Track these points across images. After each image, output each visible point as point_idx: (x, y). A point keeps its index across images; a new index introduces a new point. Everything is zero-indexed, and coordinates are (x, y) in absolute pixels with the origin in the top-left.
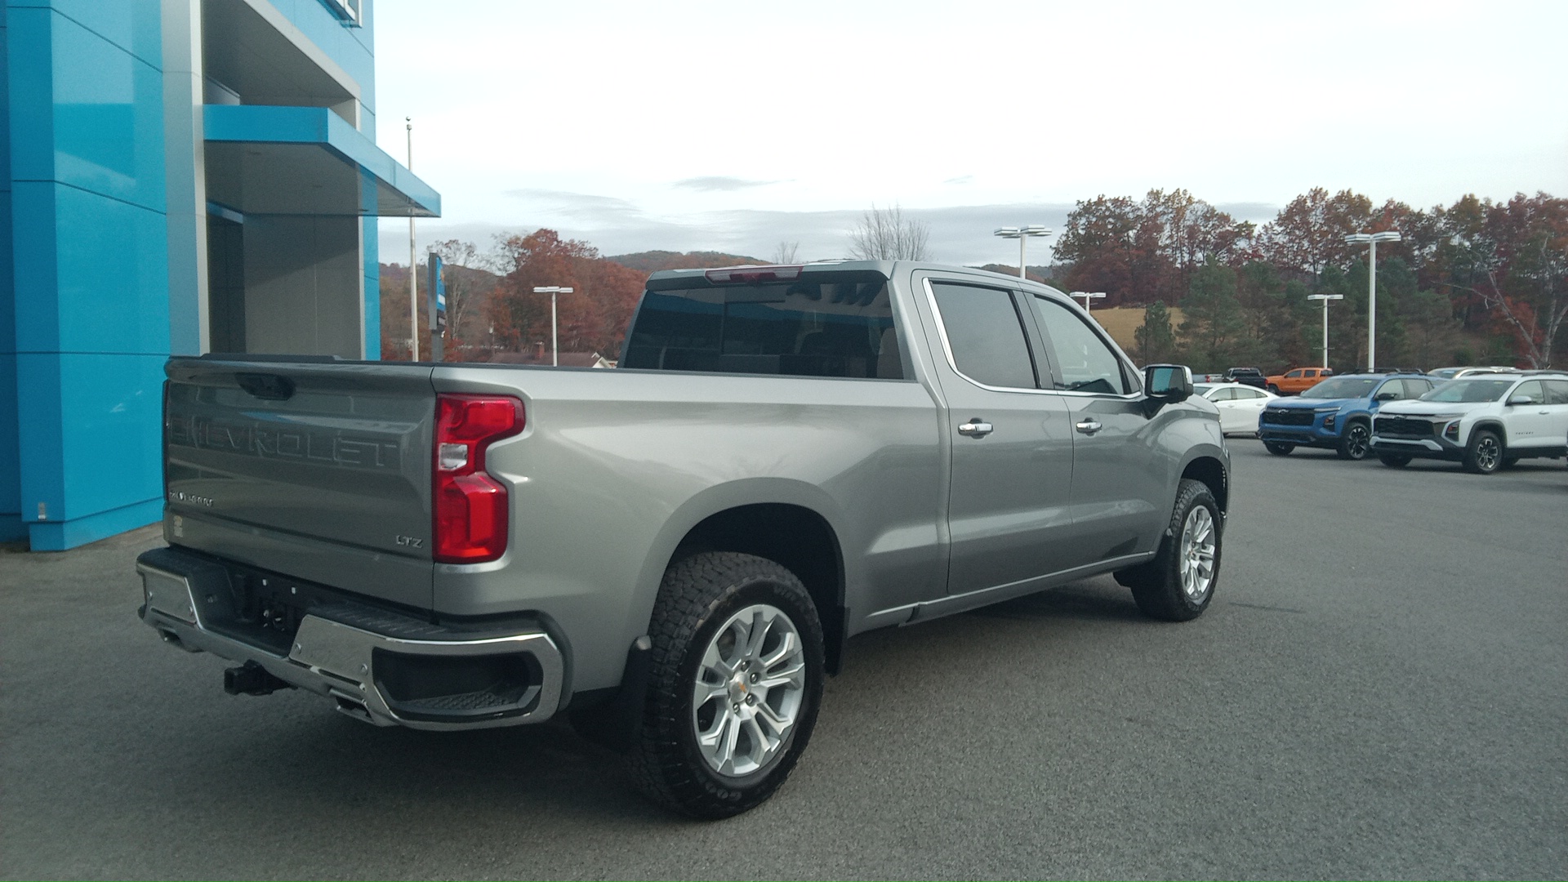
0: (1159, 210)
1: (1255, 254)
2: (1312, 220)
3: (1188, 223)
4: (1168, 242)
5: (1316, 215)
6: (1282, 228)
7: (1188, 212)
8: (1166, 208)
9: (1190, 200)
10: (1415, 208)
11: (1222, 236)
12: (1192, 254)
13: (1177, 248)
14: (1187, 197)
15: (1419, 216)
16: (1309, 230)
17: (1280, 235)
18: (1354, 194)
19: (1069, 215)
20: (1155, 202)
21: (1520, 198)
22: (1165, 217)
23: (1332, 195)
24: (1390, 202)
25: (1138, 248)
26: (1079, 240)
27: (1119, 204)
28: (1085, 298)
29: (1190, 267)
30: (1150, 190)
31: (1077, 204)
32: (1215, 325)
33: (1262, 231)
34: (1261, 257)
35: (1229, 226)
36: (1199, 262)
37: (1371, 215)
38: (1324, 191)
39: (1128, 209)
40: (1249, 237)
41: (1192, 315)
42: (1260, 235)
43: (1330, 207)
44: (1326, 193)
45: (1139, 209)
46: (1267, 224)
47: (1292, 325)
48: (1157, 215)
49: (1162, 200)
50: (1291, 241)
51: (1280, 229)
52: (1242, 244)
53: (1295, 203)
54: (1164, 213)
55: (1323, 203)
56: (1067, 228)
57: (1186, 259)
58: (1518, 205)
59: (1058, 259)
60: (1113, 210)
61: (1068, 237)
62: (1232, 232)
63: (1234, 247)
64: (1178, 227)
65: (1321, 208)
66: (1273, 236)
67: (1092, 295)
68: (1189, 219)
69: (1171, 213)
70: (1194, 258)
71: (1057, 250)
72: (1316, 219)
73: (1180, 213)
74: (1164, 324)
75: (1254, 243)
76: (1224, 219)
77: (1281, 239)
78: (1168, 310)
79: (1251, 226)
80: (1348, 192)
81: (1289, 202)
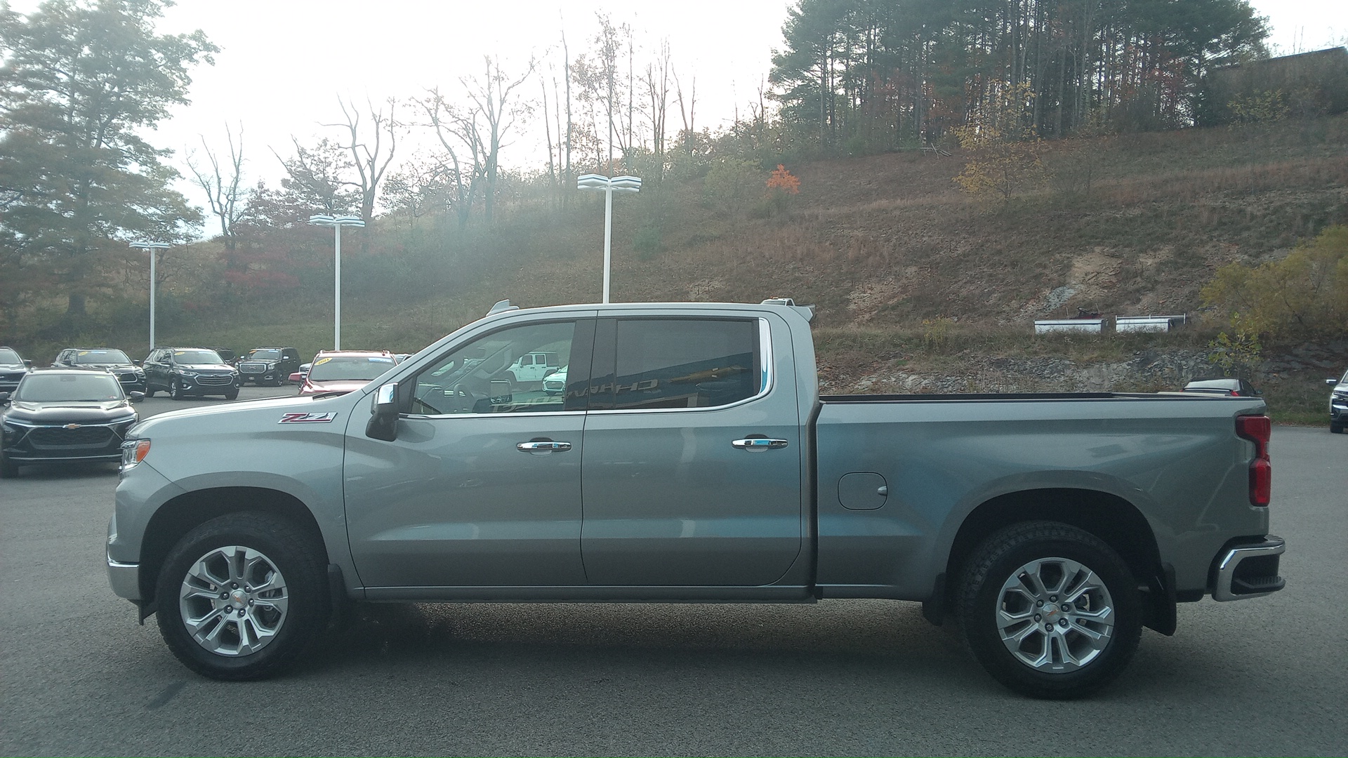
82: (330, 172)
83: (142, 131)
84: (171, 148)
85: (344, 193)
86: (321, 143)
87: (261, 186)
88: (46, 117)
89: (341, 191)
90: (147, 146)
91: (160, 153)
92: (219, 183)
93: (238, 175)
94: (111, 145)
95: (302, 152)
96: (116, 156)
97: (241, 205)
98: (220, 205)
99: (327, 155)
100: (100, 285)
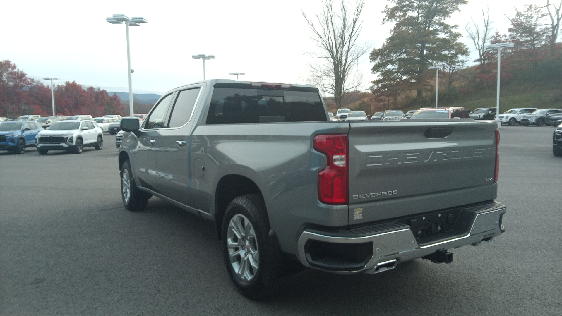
82: (533, 21)
83: (447, 21)
84: (457, 25)
85: (539, 30)
86: (528, 7)
87: (497, 34)
88: (411, 22)
89: (538, 29)
90: (448, 25)
91: (452, 27)
92: (478, 35)
93: (487, 31)
94: (434, 28)
95: (519, 14)
96: (435, 32)
97: (488, 44)
98: (479, 45)
99: (532, 13)
100: (425, 85)
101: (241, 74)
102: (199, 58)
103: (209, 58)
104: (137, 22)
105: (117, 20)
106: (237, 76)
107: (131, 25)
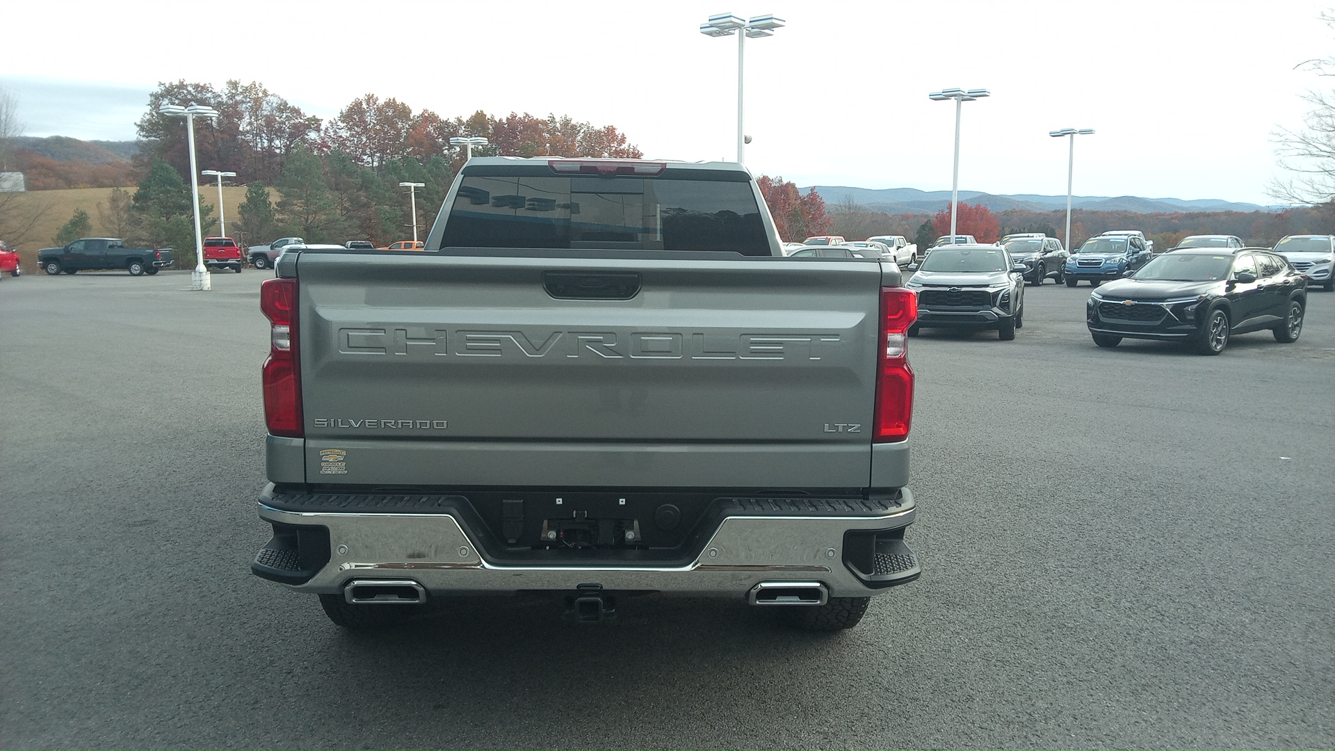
0: (238, 98)
1: (324, 144)
2: (368, 120)
3: (265, 113)
4: (248, 128)
5: (370, 116)
6: (345, 124)
7: (264, 102)
8: (244, 97)
9: (265, 92)
10: (443, 117)
11: (295, 126)
12: (270, 141)
13: (257, 135)
14: (263, 89)
15: (447, 123)
16: (365, 127)
17: (343, 130)
18: (398, 102)
19: (151, 95)
20: (234, 91)
21: (514, 117)
22: (244, 106)
23: (381, 102)
24: (426, 111)
25: (222, 132)
26: (164, 120)
27: (199, 89)
28: (217, 176)
29: (269, 152)
30: (228, 80)
31: (159, 86)
32: (306, 204)
33: (329, 125)
34: (329, 147)
35: (301, 118)
36: (277, 148)
37: (411, 120)
38: (375, 96)
39: (209, 95)
40: (318, 130)
41: (287, 195)
42: (327, 129)
43: (380, 111)
44: (377, 99)
45: (220, 96)
46: (333, 120)
47: (366, 206)
48: (237, 103)
49: (240, 90)
50: (352, 135)
51: (343, 125)
52: (312, 135)
53: (354, 104)
54: (243, 102)
55: (375, 106)
56: (149, 108)
57: (266, 145)
58: (512, 120)
59: (144, 136)
60: (194, 93)
61: (153, 116)
62: (304, 124)
63: (306, 137)
64: (257, 116)
65: (373, 111)
66: (337, 130)
67: (223, 174)
68: (266, 110)
69: (249, 102)
70: (273, 144)
71: (142, 128)
72: (370, 118)
73: (257, 103)
74: (264, 201)
75: (322, 135)
76: (296, 112)
77: (345, 134)
78: (267, 189)
79: (318, 120)
80: (394, 99)
81: (349, 104)
101: (1082, 132)
102: (947, 98)
103: (973, 96)
104: (763, 27)
105: (720, 27)
106: (1072, 138)
107: (750, 35)
